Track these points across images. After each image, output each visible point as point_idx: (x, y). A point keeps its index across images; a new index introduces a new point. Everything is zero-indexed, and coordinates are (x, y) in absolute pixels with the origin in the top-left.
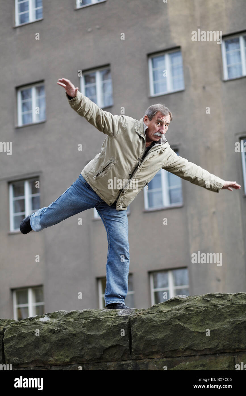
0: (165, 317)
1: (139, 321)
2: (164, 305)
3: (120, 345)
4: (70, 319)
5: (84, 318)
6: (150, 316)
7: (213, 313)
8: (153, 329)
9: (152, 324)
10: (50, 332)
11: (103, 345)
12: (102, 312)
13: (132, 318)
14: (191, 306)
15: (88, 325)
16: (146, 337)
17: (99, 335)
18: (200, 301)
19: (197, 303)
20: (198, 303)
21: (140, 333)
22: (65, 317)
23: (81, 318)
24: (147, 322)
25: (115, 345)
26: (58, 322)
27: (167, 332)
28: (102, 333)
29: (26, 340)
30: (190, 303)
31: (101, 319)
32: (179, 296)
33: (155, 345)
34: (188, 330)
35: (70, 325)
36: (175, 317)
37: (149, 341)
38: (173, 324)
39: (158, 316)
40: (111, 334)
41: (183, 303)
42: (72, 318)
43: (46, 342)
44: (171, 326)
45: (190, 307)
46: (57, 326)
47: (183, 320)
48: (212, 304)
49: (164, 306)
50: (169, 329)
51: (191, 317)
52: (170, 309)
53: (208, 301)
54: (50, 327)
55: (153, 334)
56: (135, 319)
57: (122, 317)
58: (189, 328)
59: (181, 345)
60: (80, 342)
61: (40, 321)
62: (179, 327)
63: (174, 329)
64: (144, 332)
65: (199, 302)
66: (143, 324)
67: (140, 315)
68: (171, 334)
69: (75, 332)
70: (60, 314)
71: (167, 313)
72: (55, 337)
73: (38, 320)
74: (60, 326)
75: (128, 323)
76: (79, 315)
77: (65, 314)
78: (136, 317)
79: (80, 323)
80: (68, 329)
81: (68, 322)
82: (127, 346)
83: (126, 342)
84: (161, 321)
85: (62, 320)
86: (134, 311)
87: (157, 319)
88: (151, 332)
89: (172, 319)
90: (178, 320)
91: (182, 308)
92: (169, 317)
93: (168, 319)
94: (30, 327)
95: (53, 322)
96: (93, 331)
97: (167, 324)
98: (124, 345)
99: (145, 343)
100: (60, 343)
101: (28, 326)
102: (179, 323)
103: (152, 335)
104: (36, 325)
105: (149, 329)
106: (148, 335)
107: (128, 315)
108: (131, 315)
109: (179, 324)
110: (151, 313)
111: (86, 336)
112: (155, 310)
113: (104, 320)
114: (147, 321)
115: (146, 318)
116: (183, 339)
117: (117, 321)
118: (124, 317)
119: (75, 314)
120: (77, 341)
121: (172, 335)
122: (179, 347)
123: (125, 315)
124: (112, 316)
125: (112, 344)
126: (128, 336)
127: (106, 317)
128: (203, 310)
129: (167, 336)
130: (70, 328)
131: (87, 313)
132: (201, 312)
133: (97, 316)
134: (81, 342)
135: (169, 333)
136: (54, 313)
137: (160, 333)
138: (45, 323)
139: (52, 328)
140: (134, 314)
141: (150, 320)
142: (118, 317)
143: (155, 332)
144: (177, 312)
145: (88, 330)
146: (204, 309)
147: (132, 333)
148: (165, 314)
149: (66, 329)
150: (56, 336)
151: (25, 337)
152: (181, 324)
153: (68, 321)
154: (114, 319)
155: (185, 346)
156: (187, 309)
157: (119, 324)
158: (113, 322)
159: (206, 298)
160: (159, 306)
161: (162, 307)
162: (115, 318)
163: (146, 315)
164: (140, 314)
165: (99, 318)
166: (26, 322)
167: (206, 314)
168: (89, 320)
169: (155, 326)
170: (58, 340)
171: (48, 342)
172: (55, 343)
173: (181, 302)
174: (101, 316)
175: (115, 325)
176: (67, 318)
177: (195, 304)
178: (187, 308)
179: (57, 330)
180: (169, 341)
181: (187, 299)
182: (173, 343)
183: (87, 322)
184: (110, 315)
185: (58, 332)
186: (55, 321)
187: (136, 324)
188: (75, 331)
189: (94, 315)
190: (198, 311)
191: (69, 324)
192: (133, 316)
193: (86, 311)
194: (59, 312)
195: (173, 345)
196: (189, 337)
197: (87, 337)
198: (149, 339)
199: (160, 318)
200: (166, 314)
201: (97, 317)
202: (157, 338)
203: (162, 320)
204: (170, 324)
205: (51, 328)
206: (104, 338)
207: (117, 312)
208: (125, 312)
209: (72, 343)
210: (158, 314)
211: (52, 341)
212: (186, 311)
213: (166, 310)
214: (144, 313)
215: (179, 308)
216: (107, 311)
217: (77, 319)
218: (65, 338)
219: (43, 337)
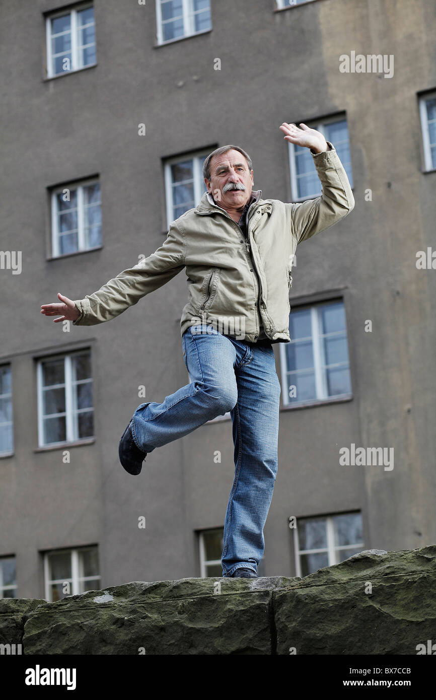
0: (343, 593)
1: (292, 601)
2: (340, 569)
3: (252, 648)
4: (155, 598)
5: (182, 595)
6: (314, 591)
8: (318, 617)
9: (317, 606)
10: (114, 624)
11: (219, 649)
13: (277, 596)
14: (396, 570)
15: (190, 610)
16: (304, 632)
17: (212, 628)
18: (412, 561)
19: (407, 565)
20: (409, 564)
21: (294, 624)
22: (143, 594)
23: (175, 595)
24: (307, 603)
25: (244, 649)
26: (131, 603)
27: (347, 621)
28: (217, 626)
29: (67, 640)
30: (392, 565)
31: (215, 598)
32: (370, 551)
33: (324, 648)
34: (389, 618)
35: (154, 611)
36: (363, 593)
37: (312, 639)
38: (359, 607)
39: (329, 591)
40: (235, 627)
41: (379, 564)
42: (158, 596)
43: (106, 643)
44: (355, 609)
45: (393, 572)
46: (127, 613)
47: (378, 599)
49: (340, 571)
50: (352, 616)
51: (395, 591)
52: (353, 577)
53: (429, 560)
54: (114, 614)
55: (320, 626)
56: (283, 598)
57: (257, 594)
58: (392, 615)
59: (375, 647)
60: (174, 643)
61: (96, 603)
62: (370, 612)
63: (360, 616)
64: (301, 622)
65: (410, 562)
66: (299, 607)
68: (356, 625)
69: (163, 624)
71: (347, 586)
72: (126, 634)
73: (90, 600)
74: (134, 612)
75: (269, 604)
76: (171, 591)
77: (144, 588)
78: (285, 592)
79: (174, 606)
80: (150, 618)
81: (150, 604)
82: (268, 650)
83: (266, 643)
84: (336, 600)
85: (138, 599)
86: (281, 581)
87: (326, 597)
88: (315, 622)
89: (357, 596)
90: (369, 598)
91: (377, 574)
92: (351, 592)
93: (349, 596)
94: (76, 613)
95: (121, 604)
96: (201, 621)
97: (346, 605)
98: (262, 649)
99: (302, 644)
100: (135, 644)
101: (70, 611)
102: (371, 604)
103: (318, 628)
104: (86, 609)
105: (311, 616)
106: (309, 629)
107: (269, 589)
108: (275, 590)
109: (371, 606)
110: (316, 586)
111: (185, 632)
112: (323, 579)
113: (222, 600)
114: (307, 601)
115: (305, 594)
116: (379, 635)
117: (247, 600)
118: (262, 593)
119: (163, 588)
120: (169, 641)
121: (357, 627)
122: (372, 651)
123: (263, 589)
124: (238, 592)
125: (238, 646)
126: (269, 630)
127: (225, 593)
128: (420, 579)
129: (348, 631)
130: (155, 616)
131: (188, 587)
132: (415, 582)
133: (207, 592)
134: (176, 643)
135: (351, 623)
136: (121, 587)
137: (334, 625)
138: (104, 606)
139: (118, 616)
140: (282, 587)
141: (314, 599)
142: (249, 594)
143: (324, 623)
145: (189, 620)
146: (421, 575)
147: (276, 625)
148: (344, 586)
149: (146, 617)
150: (126, 631)
151: (65, 634)
152: (374, 605)
153: (149, 601)
154: (240, 597)
155: (384, 649)
156: (387, 576)
157: (251, 607)
158: (239, 603)
159: (425, 554)
160: (331, 571)
161: (337, 574)
162: (243, 595)
163: (304, 589)
164: (292, 586)
165: (211, 595)
166: (68, 605)
167: (425, 587)
168: (192, 600)
169: (323, 610)
170: (130, 640)
171: (111, 644)
172: (124, 645)
173: (373, 563)
175: (243, 610)
176: (149, 595)
177: (401, 567)
178: (387, 574)
179: (129, 620)
180: (351, 639)
181: (386, 557)
182: (359, 644)
183: (188, 603)
184: (233, 589)
185: (131, 623)
186: (124, 601)
187: (285, 607)
188: (163, 620)
189: (201, 591)
190: (410, 580)
191: (151, 608)
192: (280, 591)
193: (185, 583)
194: (131, 584)
195: (360, 647)
196: (392, 631)
197: (187, 634)
198: (312, 637)
199: (332, 595)
200: (346, 587)
201: (208, 594)
202: (327, 635)
203: (337, 598)
204: (353, 607)
205: (117, 615)
206: (221, 635)
207: (247, 583)
208: (262, 583)
209: (157, 646)
210: (329, 587)
211: (118, 642)
212: (385, 580)
213: (345, 579)
214: (300, 586)
215: (372, 574)
216: (227, 582)
217: (167, 597)
218: (144, 635)
219: (101, 633)
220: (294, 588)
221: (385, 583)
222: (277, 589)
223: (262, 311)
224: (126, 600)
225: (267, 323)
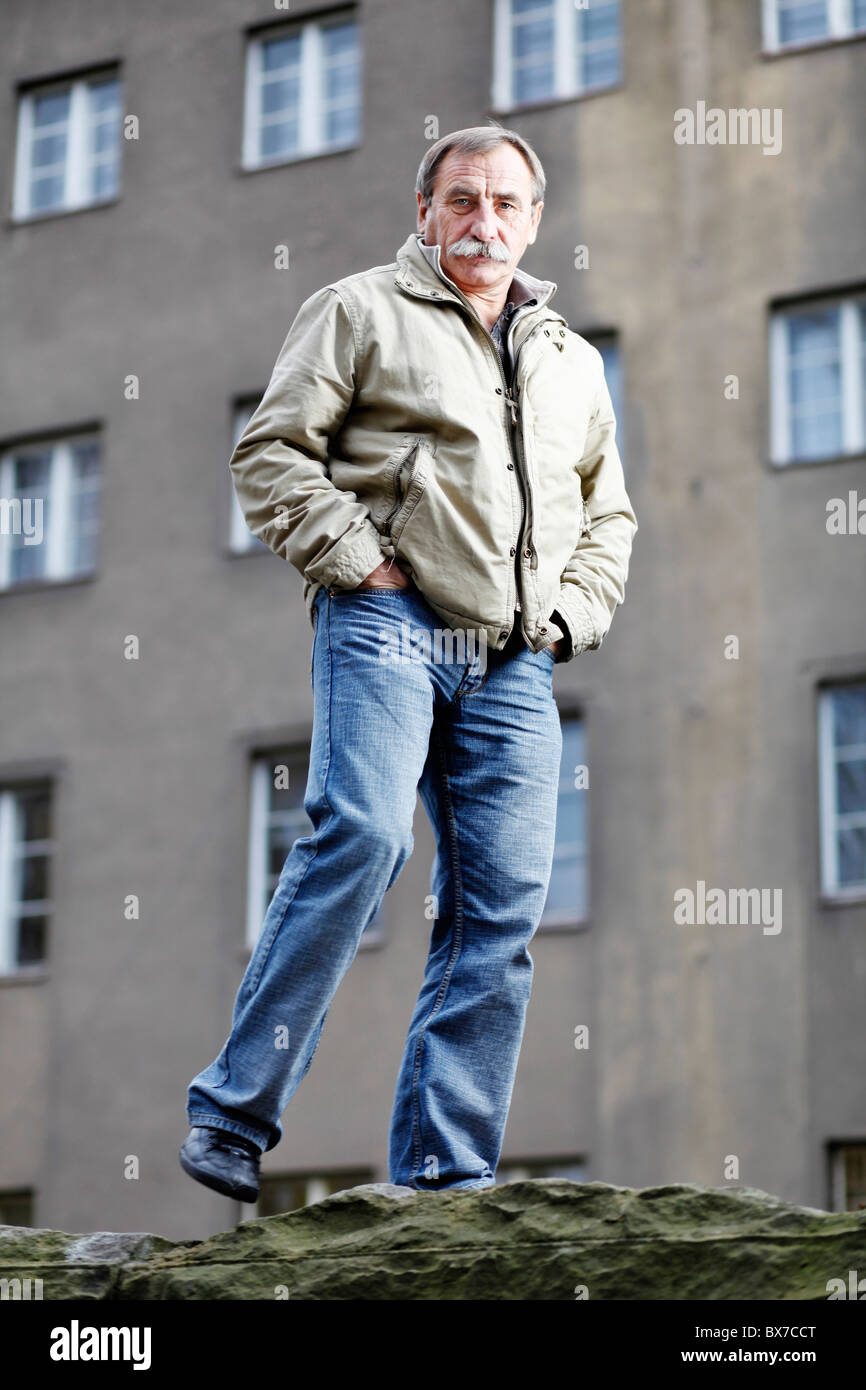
6: (214, 1274)
7: (524, 1277)
13: (127, 1281)
14: (424, 1237)
18: (468, 1217)
19: (455, 1226)
20: (463, 1224)
30: (417, 1224)
32: (373, 1187)
36: (337, 1289)
39: (251, 1277)
41: (385, 1219)
45: (416, 1243)
48: (526, 1236)
49: (290, 1230)
52: (317, 1247)
53: (508, 1217)
56: (141, 1287)
57: (81, 1272)
65: (462, 1220)
67: (167, 1267)
71: (297, 1267)
78: (148, 1273)
86: (145, 1245)
87: (242, 1292)
89: (319, 1295)
91: (377, 1243)
92: (305, 1284)
93: (301, 1294)
107: (109, 1262)
108: (125, 1266)
110: (223, 1263)
112: (244, 1247)
115: (191, 1283)
117: (55, 1288)
118: (92, 1272)
123: (96, 1262)
124: (36, 1265)
128: (478, 1263)
132: (466, 1271)
140: (143, 1261)
141: (210, 1295)
142: (62, 1271)
144: (348, 1262)
146: (483, 1255)
148: (290, 1268)
154: (40, 1278)
156: (399, 1250)
159: (502, 1202)
160: (268, 1229)
161: (282, 1236)
162: (47, 1275)
163: (193, 1268)
164: (167, 1260)
173: (374, 1216)
177: (439, 1231)
178: (399, 1246)
181: (410, 1201)
184: (26, 1256)
190: (453, 1266)
192: (135, 1270)
199: (258, 1290)
200: (293, 1272)
207: (63, 1245)
208: (98, 1247)
210: (253, 1269)
212: (393, 1261)
213: (297, 1250)
214: (187, 1259)
215: (363, 1244)
216: (18, 1241)
220: (170, 1264)
221: (393, 1267)
222: (131, 1265)
223: (527, 574)
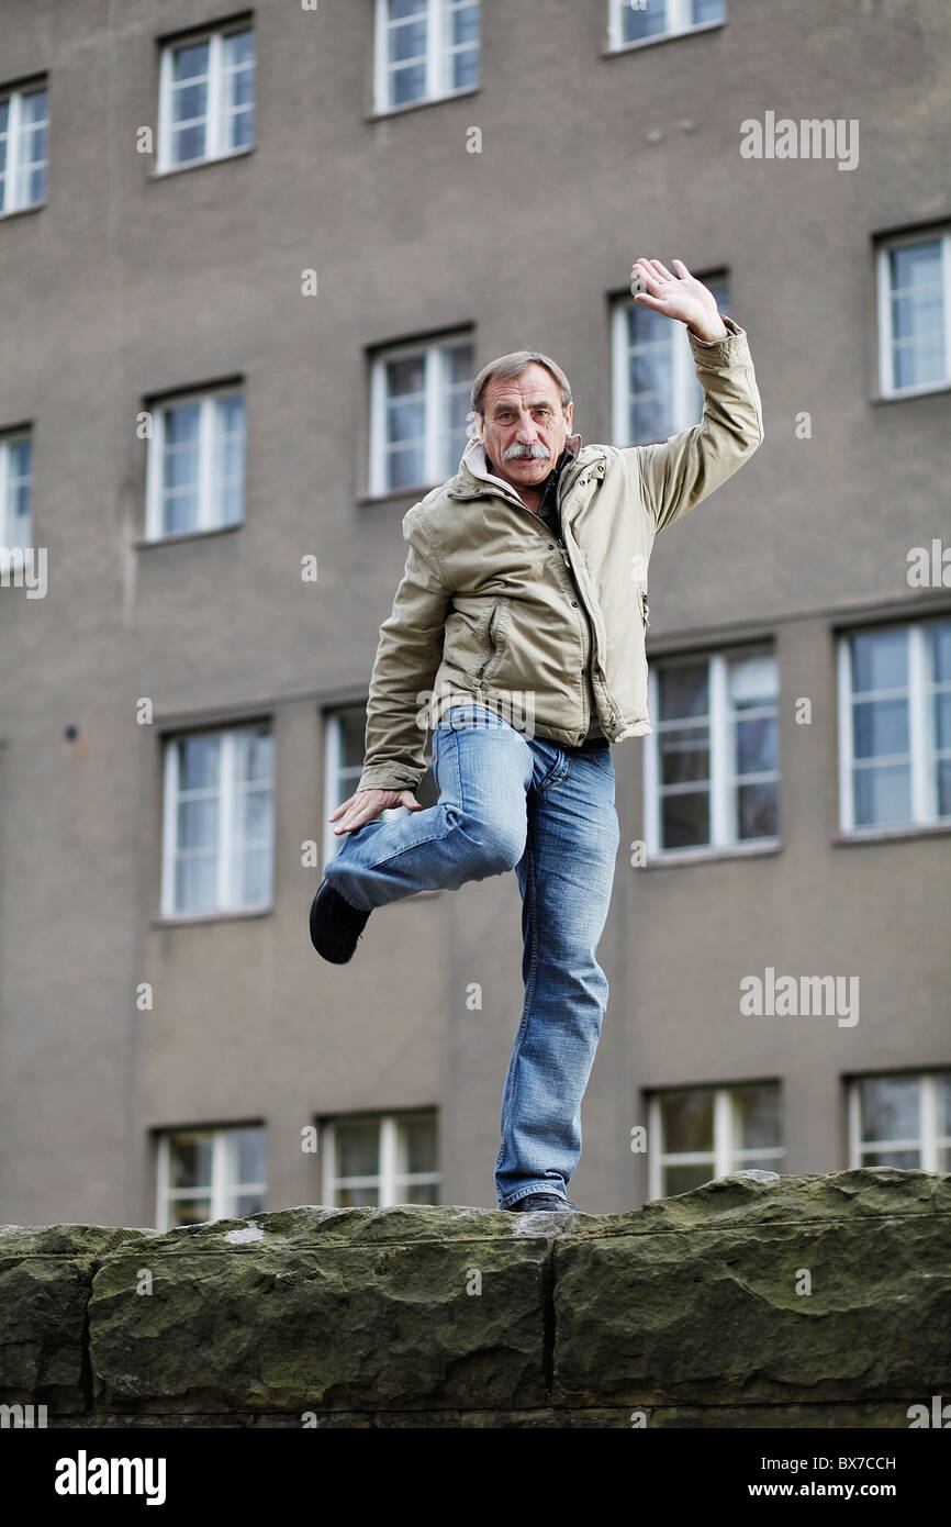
0: (680, 1253)
1: (585, 1262)
2: (685, 1205)
3: (508, 1348)
4: (338, 1241)
5: (387, 1238)
6: (627, 1244)
7: (859, 1243)
8: (631, 1295)
9: (629, 1274)
10: (256, 1285)
11: (445, 1345)
12: (454, 1218)
13: (561, 1249)
14: (785, 1213)
15: (399, 1267)
16: (603, 1322)
17: (435, 1305)
18: (819, 1197)
19: (808, 1204)
20: (814, 1202)
21: (586, 1306)
22: (318, 1231)
23: (375, 1238)
24: (611, 1267)
25: (491, 1348)
26: (292, 1247)
27: (684, 1307)
28: (445, 1301)
29: (169, 1313)
30: (779, 1203)
31: (446, 1247)
32: (747, 1172)
33: (638, 1356)
34: (762, 1305)
35: (333, 1264)
36: (718, 1253)
37: (616, 1338)
38: (708, 1280)
39: (655, 1246)
40: (478, 1305)
41: (757, 1199)
42: (344, 1237)
43: (240, 1321)
44: (700, 1285)
45: (779, 1217)
46: (283, 1265)
47: (747, 1267)
48: (860, 1211)
49: (684, 1208)
50: (694, 1297)
51: (777, 1254)
52: (705, 1221)
53: (849, 1197)
54: (258, 1267)
55: (632, 1312)
56: (572, 1253)
57: (524, 1243)
58: (768, 1299)
59: (732, 1361)
60: (363, 1330)
61: (229, 1243)
62: (729, 1292)
63: (708, 1299)
64: (599, 1303)
65: (814, 1199)
66: (597, 1274)
67: (592, 1239)
68: (699, 1316)
69: (346, 1290)
70: (303, 1219)
71: (690, 1238)
72: (276, 1306)
73: (219, 1237)
74: (294, 1264)
75: (544, 1265)
76: (368, 1228)
77: (321, 1220)
78: (575, 1244)
79: (369, 1258)
80: (323, 1277)
81: (327, 1250)
82: (536, 1354)
83: (534, 1339)
84: (665, 1265)
85: (306, 1240)
86: (575, 1221)
87: (649, 1257)
88: (624, 1304)
89: (706, 1258)
90: (729, 1264)
91: (750, 1218)
92: (696, 1250)
93: (691, 1258)
94: (190, 1261)
95: (274, 1248)
96: (416, 1289)
97: (684, 1276)
98: (526, 1351)
99: (600, 1345)
100: (292, 1327)
101: (180, 1256)
102: (731, 1276)
103: (629, 1316)
104: (210, 1254)
105: (616, 1294)
106: (612, 1317)
107: (547, 1235)
108: (558, 1238)
109: (729, 1280)
110: (633, 1234)
111: (385, 1310)
112: (650, 1222)
113: (459, 1251)
114: (612, 1263)
115: (610, 1250)
116: (743, 1338)
117: (504, 1255)
118: (533, 1243)
119: (356, 1221)
120: (354, 1325)
121: (701, 1319)
122: (728, 1367)
123: (536, 1235)
124: (489, 1238)
125: (480, 1343)
126: (542, 1315)
127: (466, 1238)
128: (825, 1232)
129: (684, 1325)
130: (332, 1275)
131: (399, 1222)
132: (816, 1239)
133: (435, 1234)
134: (367, 1330)
135: (692, 1311)
136: (282, 1214)
137: (658, 1312)
138: (243, 1250)
139: (265, 1271)
140: (573, 1233)
141: (626, 1260)
142: (508, 1243)
143: (641, 1307)
144: (728, 1233)
145: (396, 1286)
146: (829, 1226)
147: (556, 1304)
148: (684, 1239)
149: (317, 1276)
150: (276, 1302)
151: (165, 1300)
152: (737, 1279)
153: (326, 1245)
154: (492, 1247)
155: (750, 1365)
156: (766, 1224)
157: (509, 1269)
158: (490, 1259)
159: (843, 1185)
160: (666, 1208)
161: (677, 1213)
162: (498, 1245)
163: (612, 1239)
164: (591, 1233)
165: (439, 1240)
166: (179, 1244)
167: (835, 1249)
168: (404, 1248)
169: (641, 1283)
170: (283, 1318)
171: (248, 1324)
172: (272, 1327)
173: (748, 1196)
174: (449, 1233)
175: (494, 1274)
176: (328, 1234)
177: (796, 1208)
178: (767, 1220)
179: (283, 1280)
180: (689, 1342)
181: (773, 1185)
182: (704, 1352)
183: (397, 1254)
184: (482, 1231)
185: (288, 1285)
186: (282, 1242)
187: (574, 1272)
188: (347, 1284)
189: (423, 1230)
190: (806, 1235)
191: (328, 1259)
192: (567, 1240)
193: (395, 1213)
194: (300, 1211)
195: (705, 1359)
196: (766, 1332)
197: (388, 1313)
198: (615, 1333)
199: (661, 1255)
200: (687, 1241)
201: (435, 1237)
202: (645, 1331)
203: (670, 1260)
204: (697, 1280)
205: (263, 1269)
206: (451, 1319)
207: (510, 1222)
208: (538, 1223)
209: (333, 1333)
210: (656, 1239)
211: (260, 1320)
212: (761, 1232)
213: (689, 1224)
214: (607, 1231)
215: (739, 1219)
216: (474, 1218)
217: (360, 1239)
218: (309, 1310)
219: (231, 1302)
220: (594, 1235)
221: (759, 1237)
222: (563, 1236)
223: (598, 687)
224: (287, 1241)
225: (605, 710)
